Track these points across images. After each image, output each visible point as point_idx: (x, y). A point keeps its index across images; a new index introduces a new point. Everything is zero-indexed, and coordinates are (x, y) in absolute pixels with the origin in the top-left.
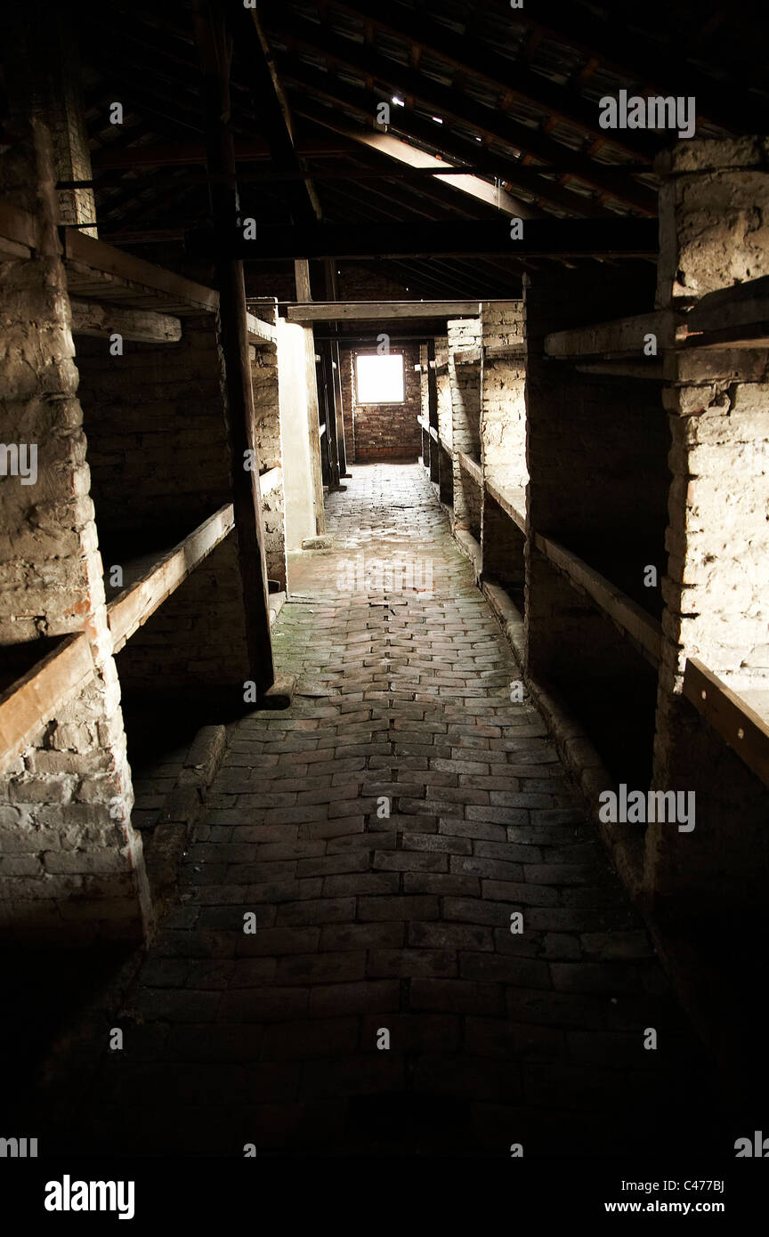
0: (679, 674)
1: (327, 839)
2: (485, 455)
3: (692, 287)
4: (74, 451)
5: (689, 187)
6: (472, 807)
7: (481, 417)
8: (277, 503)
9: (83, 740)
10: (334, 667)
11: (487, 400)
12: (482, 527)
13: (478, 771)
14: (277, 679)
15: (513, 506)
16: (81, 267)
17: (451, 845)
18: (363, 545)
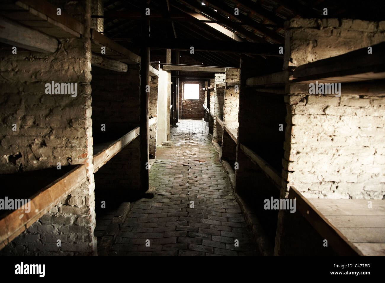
0: (287, 191)
1: (163, 245)
2: (225, 117)
3: (295, 64)
4: (87, 102)
5: (295, 32)
6: (215, 236)
7: (224, 105)
8: (154, 129)
9: (80, 202)
10: (170, 185)
11: (226, 100)
12: (222, 141)
13: (217, 224)
14: (150, 188)
15: (233, 134)
16: (96, 42)
17: (206, 249)
18: (182, 145)
